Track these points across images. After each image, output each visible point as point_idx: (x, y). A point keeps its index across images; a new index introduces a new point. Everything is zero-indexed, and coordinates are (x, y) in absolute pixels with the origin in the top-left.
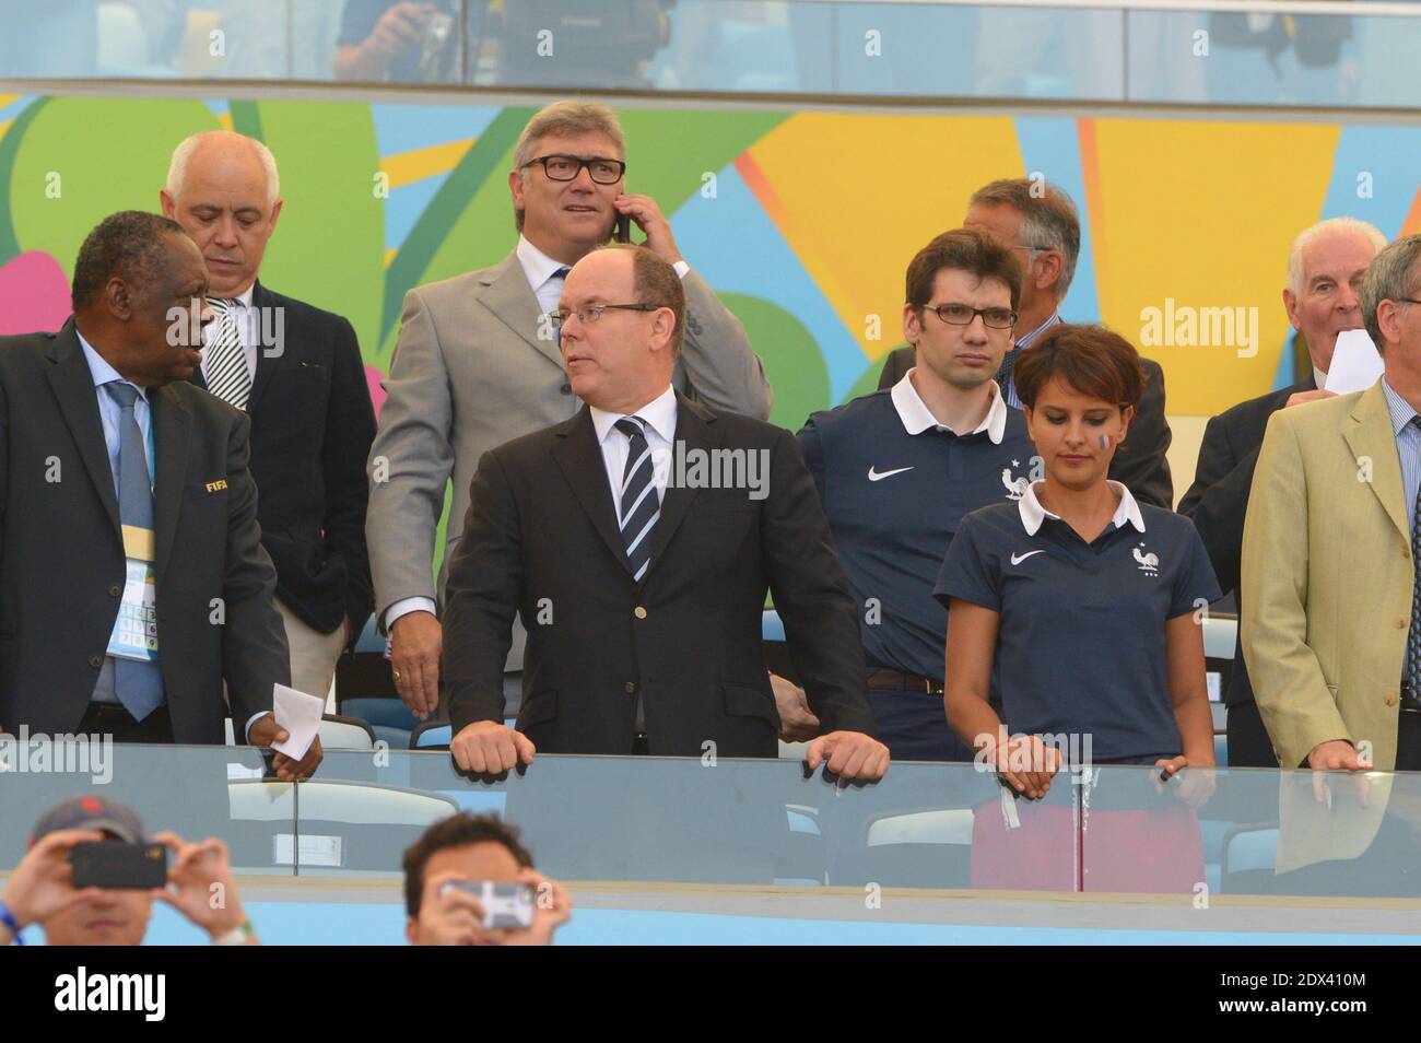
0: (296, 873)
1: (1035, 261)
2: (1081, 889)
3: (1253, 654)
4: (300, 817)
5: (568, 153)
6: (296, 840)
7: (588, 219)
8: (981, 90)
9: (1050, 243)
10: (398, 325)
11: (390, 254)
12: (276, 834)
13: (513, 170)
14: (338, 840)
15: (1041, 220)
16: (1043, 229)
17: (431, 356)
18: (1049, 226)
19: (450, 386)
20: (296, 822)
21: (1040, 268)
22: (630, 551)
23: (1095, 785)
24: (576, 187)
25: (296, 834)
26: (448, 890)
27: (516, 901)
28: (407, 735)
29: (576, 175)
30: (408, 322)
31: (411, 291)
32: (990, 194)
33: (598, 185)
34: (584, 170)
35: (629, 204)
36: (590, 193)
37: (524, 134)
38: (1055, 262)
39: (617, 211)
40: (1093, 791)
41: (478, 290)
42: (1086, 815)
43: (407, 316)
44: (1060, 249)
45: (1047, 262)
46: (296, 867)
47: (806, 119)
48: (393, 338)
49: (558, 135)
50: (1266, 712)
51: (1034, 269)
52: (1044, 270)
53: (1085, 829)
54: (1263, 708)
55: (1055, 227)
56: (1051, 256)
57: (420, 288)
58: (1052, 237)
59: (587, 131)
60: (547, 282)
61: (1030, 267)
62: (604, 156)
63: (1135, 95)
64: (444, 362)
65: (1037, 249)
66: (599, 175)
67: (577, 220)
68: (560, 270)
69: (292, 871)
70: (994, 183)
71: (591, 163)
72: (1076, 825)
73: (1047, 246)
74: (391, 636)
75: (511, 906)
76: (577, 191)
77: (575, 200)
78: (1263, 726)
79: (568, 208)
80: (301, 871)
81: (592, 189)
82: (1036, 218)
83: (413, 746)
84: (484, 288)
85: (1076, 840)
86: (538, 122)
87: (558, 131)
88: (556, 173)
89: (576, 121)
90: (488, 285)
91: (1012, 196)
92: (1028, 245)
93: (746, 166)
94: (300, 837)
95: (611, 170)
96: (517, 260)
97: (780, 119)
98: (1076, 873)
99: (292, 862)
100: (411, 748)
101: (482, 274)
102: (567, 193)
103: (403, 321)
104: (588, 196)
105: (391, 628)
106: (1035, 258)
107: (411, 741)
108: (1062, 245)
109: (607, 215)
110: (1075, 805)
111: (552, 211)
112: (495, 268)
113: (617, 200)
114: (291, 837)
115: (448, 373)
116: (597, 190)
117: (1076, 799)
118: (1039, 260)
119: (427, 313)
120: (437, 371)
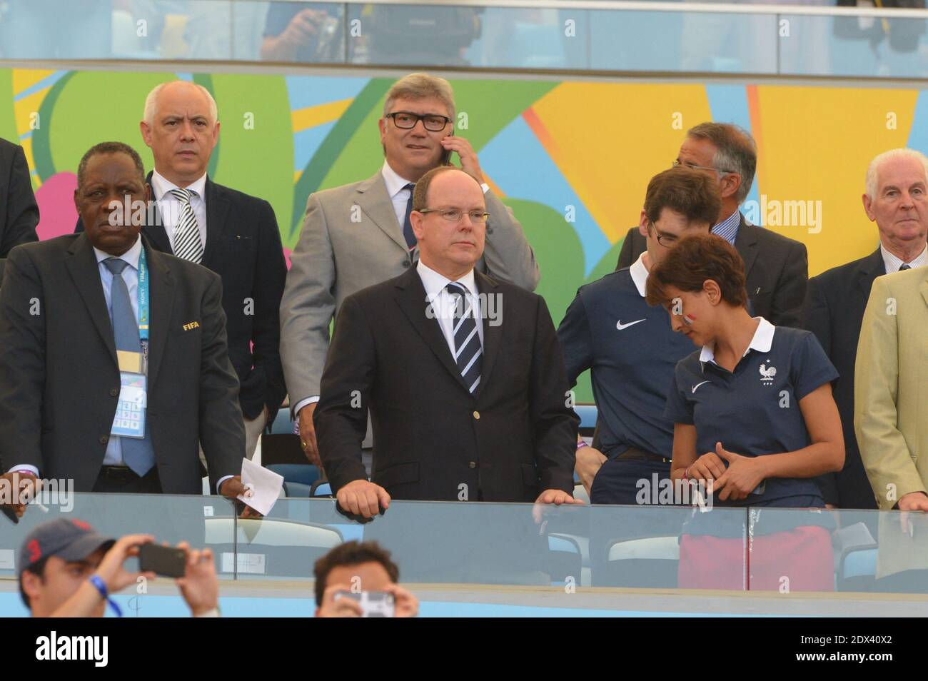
0: (235, 578)
1: (722, 180)
2: (748, 589)
3: (863, 435)
4: (238, 542)
5: (410, 111)
6: (236, 557)
7: (421, 154)
8: (684, 66)
9: (733, 168)
10: (305, 216)
11: (297, 174)
12: (222, 552)
13: (381, 118)
14: (263, 556)
15: (728, 153)
16: (728, 158)
17: (323, 238)
18: (733, 157)
19: (334, 258)
20: (235, 544)
21: (725, 183)
22: (463, 373)
23: (757, 521)
24: (413, 133)
25: (236, 553)
26: (338, 597)
27: (383, 603)
28: (308, 488)
29: (415, 125)
30: (309, 215)
31: (313, 194)
32: (697, 132)
33: (430, 132)
34: (420, 122)
35: (450, 144)
36: (423, 137)
37: (387, 95)
38: (735, 181)
39: (442, 147)
40: (756, 525)
41: (355, 195)
42: (751, 540)
43: (310, 210)
44: (739, 173)
45: (729, 180)
46: (235, 574)
47: (570, 86)
48: (301, 226)
49: (405, 98)
50: (870, 472)
51: (721, 183)
52: (728, 184)
53: (750, 549)
54: (868, 470)
55: (737, 157)
56: (733, 177)
57: (317, 193)
58: (734, 165)
59: (423, 96)
60: (399, 192)
61: (718, 183)
62: (434, 113)
63: (785, 70)
64: (331, 242)
65: (724, 171)
66: (430, 126)
67: (415, 154)
68: (408, 185)
69: (233, 576)
70: (703, 124)
71: (426, 118)
72: (745, 547)
73: (730, 170)
74: (298, 420)
75: (380, 607)
76: (414, 136)
77: (412, 141)
78: (869, 483)
79: (409, 146)
80: (238, 576)
81: (425, 134)
82: (725, 151)
83: (312, 495)
84: (359, 195)
85: (744, 557)
86: (395, 89)
87: (405, 95)
88: (400, 124)
89: (416, 90)
90: (362, 193)
91: (711, 135)
92: (718, 168)
93: (530, 116)
94: (238, 554)
95: (439, 122)
96: (382, 176)
97: (553, 86)
98: (745, 578)
99: (232, 570)
100: (310, 497)
101: (359, 184)
102: (408, 137)
103: (307, 214)
104: (422, 140)
105: (298, 413)
106: (721, 177)
107: (311, 492)
108: (741, 170)
109: (435, 151)
110: (745, 535)
111: (400, 148)
112: (368, 181)
113: (443, 140)
114: (232, 555)
115: (333, 249)
116: (428, 135)
117: (745, 530)
118: (724, 178)
119: (321, 210)
120: (326, 248)
